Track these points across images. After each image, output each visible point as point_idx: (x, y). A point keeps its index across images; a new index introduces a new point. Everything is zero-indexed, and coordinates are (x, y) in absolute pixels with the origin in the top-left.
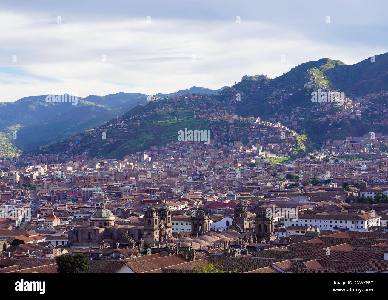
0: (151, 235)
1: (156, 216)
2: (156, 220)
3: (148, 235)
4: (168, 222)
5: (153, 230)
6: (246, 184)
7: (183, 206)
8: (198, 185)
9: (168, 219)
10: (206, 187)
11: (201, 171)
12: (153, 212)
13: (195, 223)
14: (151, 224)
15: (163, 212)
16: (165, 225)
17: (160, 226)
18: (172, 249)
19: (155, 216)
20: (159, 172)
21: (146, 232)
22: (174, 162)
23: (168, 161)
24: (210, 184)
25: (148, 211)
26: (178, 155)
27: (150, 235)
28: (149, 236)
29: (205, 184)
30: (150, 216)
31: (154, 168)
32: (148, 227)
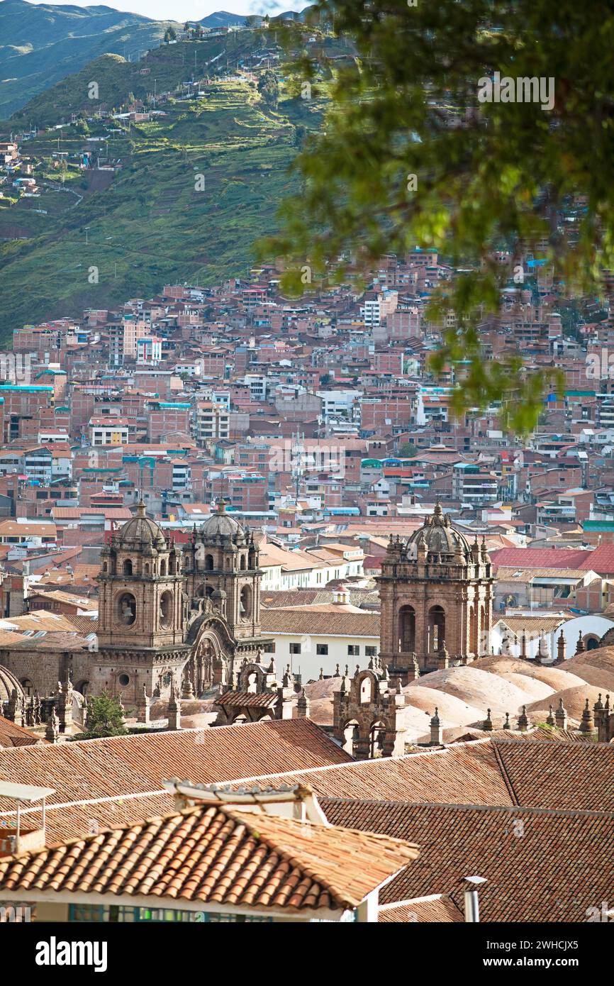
0: (136, 683)
1: (167, 576)
2: (166, 597)
3: (118, 684)
4: (242, 614)
5: (148, 657)
7: (332, 570)
8: (422, 482)
9: (238, 594)
10: (468, 491)
11: (436, 410)
12: (154, 551)
13: (405, 602)
14: (138, 621)
15: (211, 551)
16: (224, 630)
17: (193, 633)
18: (253, 688)
19: (163, 573)
20: (207, 405)
21: (108, 670)
22: (289, 363)
23: (255, 359)
24: (485, 476)
25: (122, 542)
27: (131, 686)
28: (125, 692)
29: (462, 476)
30: (134, 570)
31: (176, 392)
32: (119, 635)
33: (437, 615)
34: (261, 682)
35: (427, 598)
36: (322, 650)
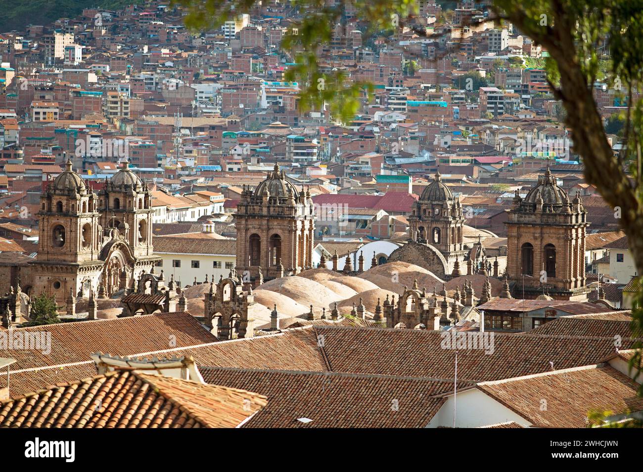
0: (65, 287)
1: (87, 213)
2: (87, 228)
3: (53, 288)
4: (140, 240)
5: (73, 269)
6: (451, 149)
7: (202, 209)
9: (137, 226)
10: (297, 154)
11: (275, 97)
12: (78, 196)
13: (253, 231)
14: (67, 244)
15: (118, 196)
16: (127, 251)
17: (105, 253)
18: (148, 291)
19: (84, 211)
20: (114, 93)
21: (45, 278)
22: (171, 64)
23: (148, 61)
24: (309, 145)
25: (56, 189)
26: (191, 42)
27: (62, 289)
28: (58, 294)
29: (292, 144)
30: (64, 208)
31: (92, 84)
32: (53, 254)
33: (276, 240)
34: (154, 286)
35: (269, 229)
36: (196, 265)
